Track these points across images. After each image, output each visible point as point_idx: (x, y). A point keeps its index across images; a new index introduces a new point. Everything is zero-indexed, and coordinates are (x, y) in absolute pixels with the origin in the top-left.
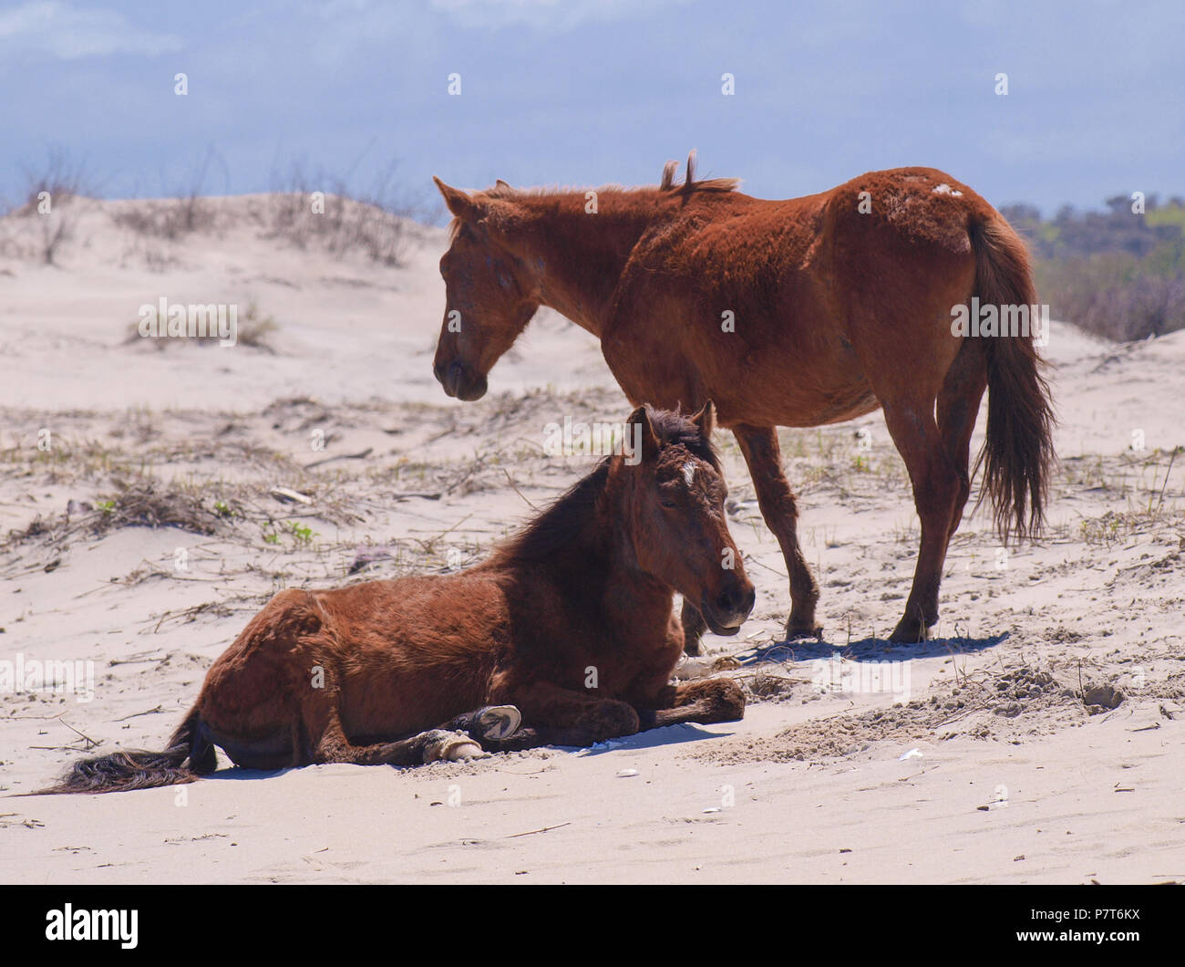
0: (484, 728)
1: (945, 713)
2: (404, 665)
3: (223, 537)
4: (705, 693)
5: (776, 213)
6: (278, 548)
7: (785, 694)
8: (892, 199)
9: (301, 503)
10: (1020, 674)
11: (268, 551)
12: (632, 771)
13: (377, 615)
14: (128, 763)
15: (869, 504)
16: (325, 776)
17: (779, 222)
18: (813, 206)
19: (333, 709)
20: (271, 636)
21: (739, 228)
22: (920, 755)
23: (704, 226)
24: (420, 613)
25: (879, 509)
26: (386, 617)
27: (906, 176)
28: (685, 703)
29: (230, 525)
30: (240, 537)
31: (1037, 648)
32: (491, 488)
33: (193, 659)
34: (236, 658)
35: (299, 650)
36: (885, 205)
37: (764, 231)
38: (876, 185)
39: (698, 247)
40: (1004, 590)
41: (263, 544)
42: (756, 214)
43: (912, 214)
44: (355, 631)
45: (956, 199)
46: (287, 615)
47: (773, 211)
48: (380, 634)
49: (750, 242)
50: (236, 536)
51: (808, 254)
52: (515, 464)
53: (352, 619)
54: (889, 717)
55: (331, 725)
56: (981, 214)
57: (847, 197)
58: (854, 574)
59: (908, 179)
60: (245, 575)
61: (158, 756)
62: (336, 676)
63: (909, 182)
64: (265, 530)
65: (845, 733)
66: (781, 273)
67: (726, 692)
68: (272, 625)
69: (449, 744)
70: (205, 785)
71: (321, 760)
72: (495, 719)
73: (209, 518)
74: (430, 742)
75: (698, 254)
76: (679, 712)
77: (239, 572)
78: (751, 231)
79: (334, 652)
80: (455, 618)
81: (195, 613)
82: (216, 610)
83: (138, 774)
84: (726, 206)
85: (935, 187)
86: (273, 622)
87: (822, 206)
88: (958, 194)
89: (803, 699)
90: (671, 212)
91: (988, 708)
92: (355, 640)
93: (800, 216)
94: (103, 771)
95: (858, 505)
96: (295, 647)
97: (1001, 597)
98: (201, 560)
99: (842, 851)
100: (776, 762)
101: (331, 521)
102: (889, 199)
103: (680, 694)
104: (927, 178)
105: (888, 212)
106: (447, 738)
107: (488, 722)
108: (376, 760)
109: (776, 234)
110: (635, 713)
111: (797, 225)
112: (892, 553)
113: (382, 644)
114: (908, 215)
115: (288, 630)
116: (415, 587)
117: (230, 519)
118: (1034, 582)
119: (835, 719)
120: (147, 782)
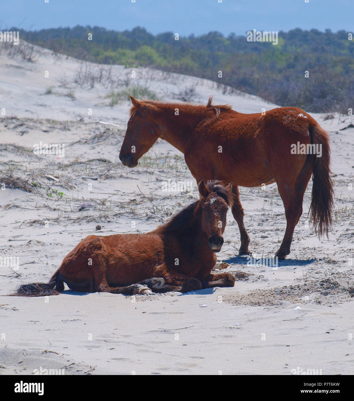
0: (153, 285)
1: (303, 292)
2: (128, 262)
3: (34, 193)
4: (222, 277)
5: (245, 118)
6: (53, 199)
7: (247, 278)
8: (285, 117)
9: (56, 181)
10: (327, 280)
11: (50, 199)
12: (205, 305)
13: (120, 245)
14: (37, 287)
15: (247, 197)
16: (101, 296)
17: (246, 121)
18: (258, 117)
19: (104, 275)
20: (85, 250)
21: (233, 122)
22: (300, 308)
23: (221, 121)
24: (133, 246)
25: (251, 200)
26: (122, 246)
27: (289, 110)
28: (216, 280)
29: (36, 189)
30: (40, 194)
31: (323, 265)
32: (114, 177)
33: (38, 242)
34: (73, 256)
35: (94, 255)
36: (282, 119)
37: (241, 124)
38: (280, 112)
39: (219, 127)
40: (302, 238)
41: (47, 197)
42: (239, 118)
43: (291, 123)
44: (113, 250)
45: (305, 119)
46: (91, 243)
47: (244, 117)
48: (121, 252)
49: (237, 127)
50: (38, 193)
51: (256, 133)
52: (121, 169)
53: (111, 246)
54: (285, 292)
55: (103, 280)
56: (313, 124)
57: (270, 116)
58: (249, 226)
59: (290, 111)
60: (44, 208)
61: (47, 285)
62: (106, 264)
63: (290, 112)
64: (48, 192)
65: (271, 296)
66: (247, 138)
67: (229, 277)
68: (86, 246)
69: (142, 289)
70: (61, 296)
71: (100, 291)
72: (156, 282)
73: (30, 187)
74: (135, 288)
75: (219, 129)
76: (214, 283)
77: (42, 207)
78: (237, 123)
79: (105, 256)
80: (145, 248)
81: (32, 223)
82: (40, 222)
83: (41, 291)
84: (229, 114)
85: (298, 114)
86: (86, 245)
87: (261, 118)
88: (306, 117)
89: (253, 281)
90: (211, 115)
91: (318, 291)
92: (112, 253)
93: (254, 120)
94: (29, 289)
95: (244, 198)
96: (93, 254)
97: (302, 240)
98: (28, 201)
99: (287, 346)
100: (251, 306)
101: (65, 188)
102: (284, 117)
103: (214, 277)
104: (296, 111)
105: (283, 122)
106: (141, 287)
107: (154, 282)
108: (117, 292)
109: (246, 125)
110: (200, 282)
111: (253, 123)
112: (260, 219)
113: (121, 255)
114: (290, 123)
115: (91, 248)
116: (132, 237)
117: (36, 187)
118: (311, 236)
119: (267, 291)
120: (44, 294)
